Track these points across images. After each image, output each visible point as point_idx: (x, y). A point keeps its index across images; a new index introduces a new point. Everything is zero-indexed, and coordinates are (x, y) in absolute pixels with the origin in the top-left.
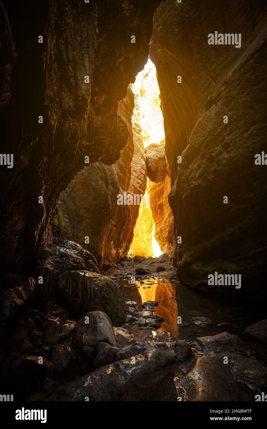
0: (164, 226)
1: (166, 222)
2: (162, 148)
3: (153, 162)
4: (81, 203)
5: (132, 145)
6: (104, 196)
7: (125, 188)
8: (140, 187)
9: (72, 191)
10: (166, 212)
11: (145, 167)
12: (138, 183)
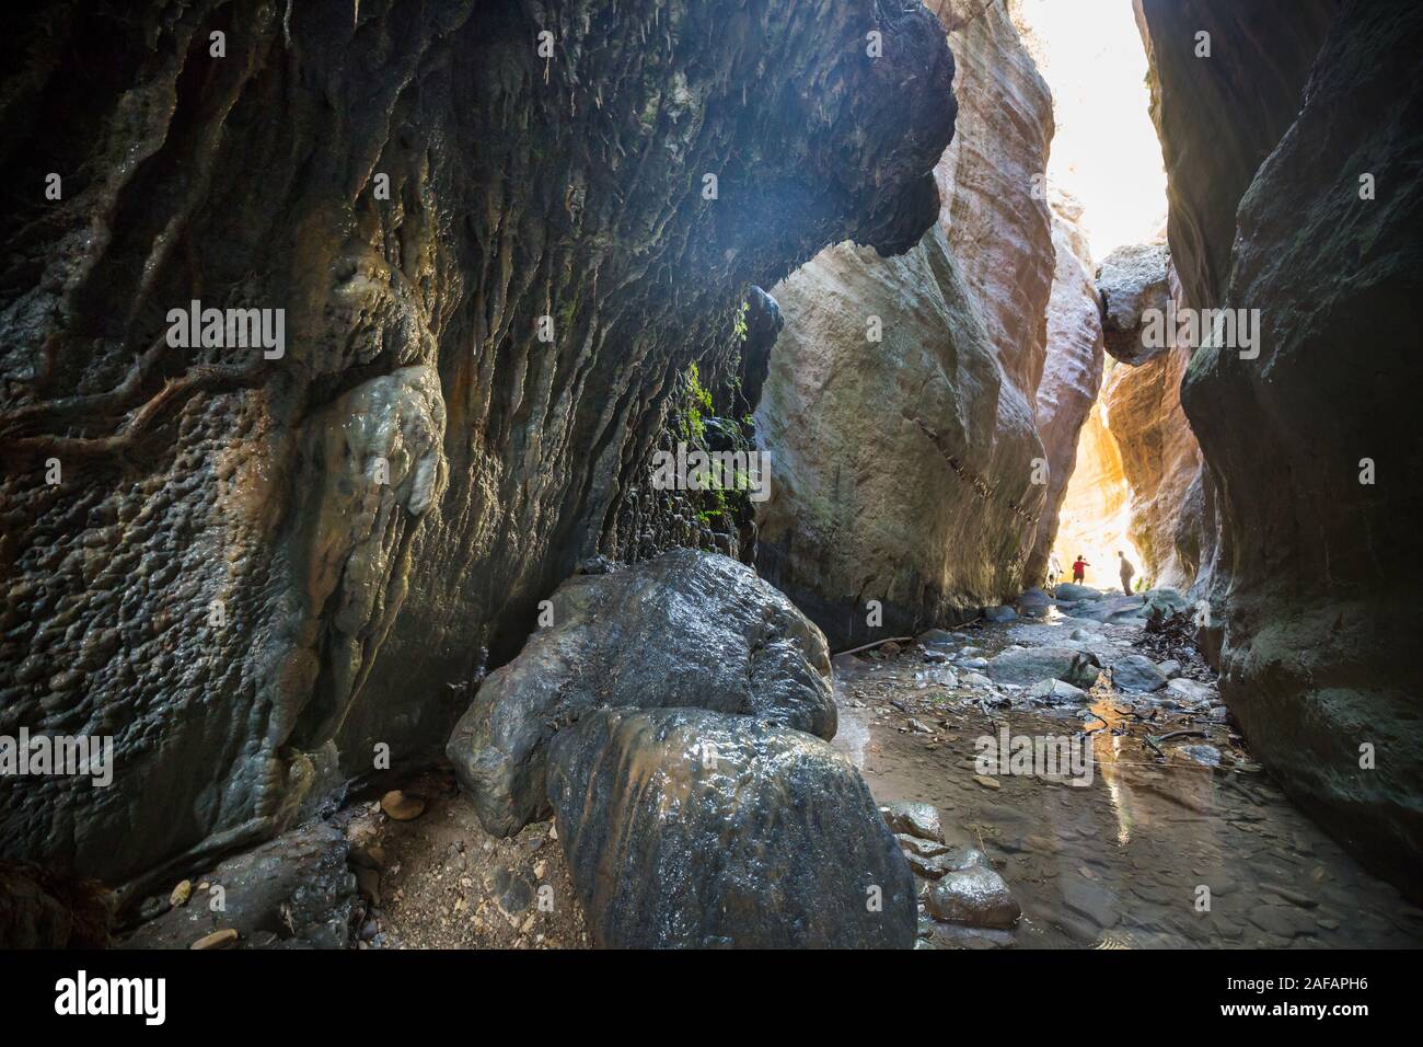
0: (1165, 499)
1: (1171, 486)
2: (1156, 253)
3: (1123, 301)
4: (860, 426)
5: (1045, 249)
6: (939, 402)
7: (1026, 383)
8: (1080, 380)
9: (826, 386)
10: (1171, 456)
11: (1096, 320)
12: (1072, 369)
